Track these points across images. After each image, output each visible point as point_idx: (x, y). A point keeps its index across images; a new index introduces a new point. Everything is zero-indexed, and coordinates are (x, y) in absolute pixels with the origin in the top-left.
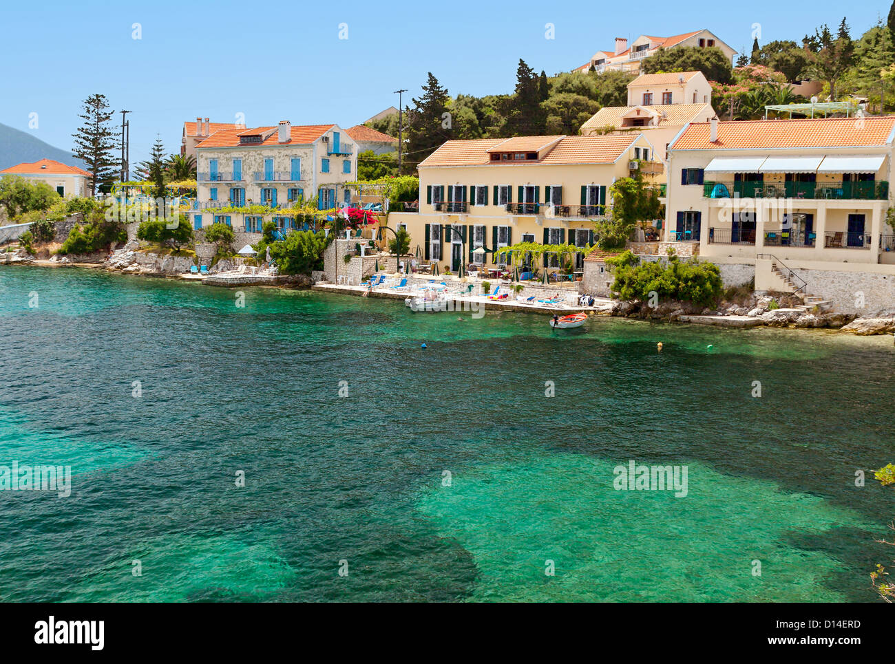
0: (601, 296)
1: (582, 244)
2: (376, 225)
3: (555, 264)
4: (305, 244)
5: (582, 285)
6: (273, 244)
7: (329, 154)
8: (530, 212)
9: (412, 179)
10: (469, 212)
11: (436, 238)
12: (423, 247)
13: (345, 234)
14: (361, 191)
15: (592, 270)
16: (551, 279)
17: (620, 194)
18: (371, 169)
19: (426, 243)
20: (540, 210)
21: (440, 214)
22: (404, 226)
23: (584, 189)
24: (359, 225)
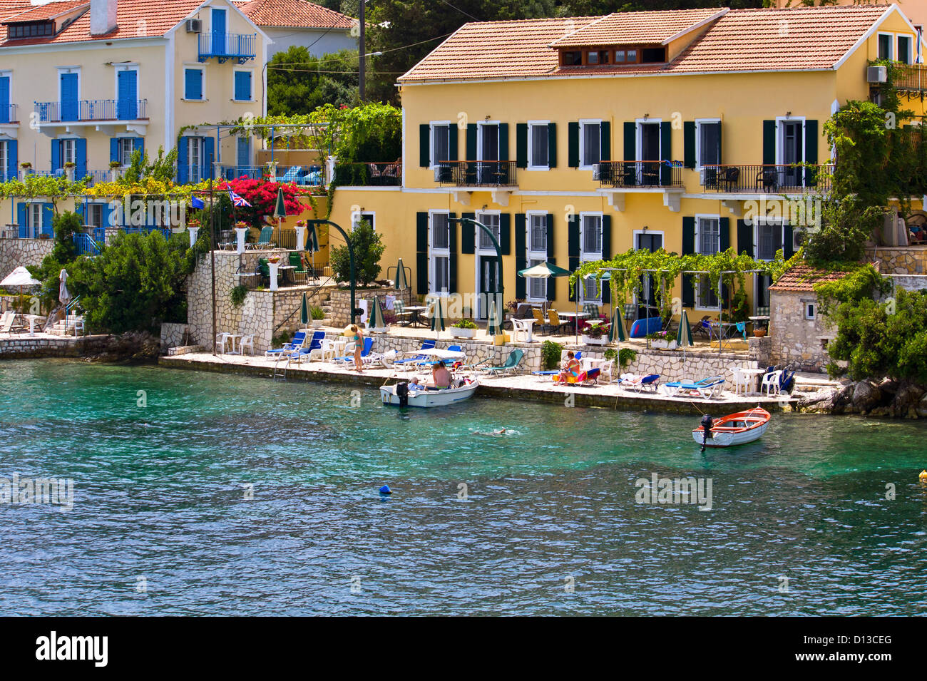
0: (811, 369)
1: (768, 253)
2: (306, 216)
3: (710, 300)
4: (144, 264)
5: (765, 346)
6: (74, 265)
7: (202, 58)
8: (650, 181)
9: (387, 109)
10: (515, 184)
11: (440, 243)
12: (411, 262)
13: (234, 237)
14: (275, 141)
15: (787, 311)
16: (700, 332)
17: (849, 139)
18: (302, 89)
19: (418, 255)
20: (675, 177)
21: (450, 189)
22: (370, 217)
23: (769, 127)
24: (267, 218)
